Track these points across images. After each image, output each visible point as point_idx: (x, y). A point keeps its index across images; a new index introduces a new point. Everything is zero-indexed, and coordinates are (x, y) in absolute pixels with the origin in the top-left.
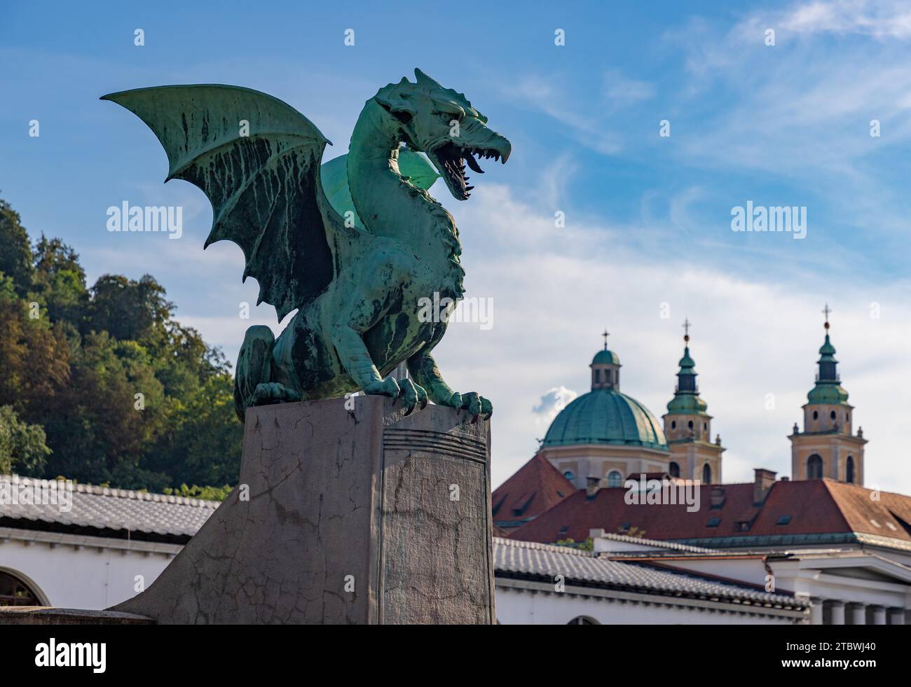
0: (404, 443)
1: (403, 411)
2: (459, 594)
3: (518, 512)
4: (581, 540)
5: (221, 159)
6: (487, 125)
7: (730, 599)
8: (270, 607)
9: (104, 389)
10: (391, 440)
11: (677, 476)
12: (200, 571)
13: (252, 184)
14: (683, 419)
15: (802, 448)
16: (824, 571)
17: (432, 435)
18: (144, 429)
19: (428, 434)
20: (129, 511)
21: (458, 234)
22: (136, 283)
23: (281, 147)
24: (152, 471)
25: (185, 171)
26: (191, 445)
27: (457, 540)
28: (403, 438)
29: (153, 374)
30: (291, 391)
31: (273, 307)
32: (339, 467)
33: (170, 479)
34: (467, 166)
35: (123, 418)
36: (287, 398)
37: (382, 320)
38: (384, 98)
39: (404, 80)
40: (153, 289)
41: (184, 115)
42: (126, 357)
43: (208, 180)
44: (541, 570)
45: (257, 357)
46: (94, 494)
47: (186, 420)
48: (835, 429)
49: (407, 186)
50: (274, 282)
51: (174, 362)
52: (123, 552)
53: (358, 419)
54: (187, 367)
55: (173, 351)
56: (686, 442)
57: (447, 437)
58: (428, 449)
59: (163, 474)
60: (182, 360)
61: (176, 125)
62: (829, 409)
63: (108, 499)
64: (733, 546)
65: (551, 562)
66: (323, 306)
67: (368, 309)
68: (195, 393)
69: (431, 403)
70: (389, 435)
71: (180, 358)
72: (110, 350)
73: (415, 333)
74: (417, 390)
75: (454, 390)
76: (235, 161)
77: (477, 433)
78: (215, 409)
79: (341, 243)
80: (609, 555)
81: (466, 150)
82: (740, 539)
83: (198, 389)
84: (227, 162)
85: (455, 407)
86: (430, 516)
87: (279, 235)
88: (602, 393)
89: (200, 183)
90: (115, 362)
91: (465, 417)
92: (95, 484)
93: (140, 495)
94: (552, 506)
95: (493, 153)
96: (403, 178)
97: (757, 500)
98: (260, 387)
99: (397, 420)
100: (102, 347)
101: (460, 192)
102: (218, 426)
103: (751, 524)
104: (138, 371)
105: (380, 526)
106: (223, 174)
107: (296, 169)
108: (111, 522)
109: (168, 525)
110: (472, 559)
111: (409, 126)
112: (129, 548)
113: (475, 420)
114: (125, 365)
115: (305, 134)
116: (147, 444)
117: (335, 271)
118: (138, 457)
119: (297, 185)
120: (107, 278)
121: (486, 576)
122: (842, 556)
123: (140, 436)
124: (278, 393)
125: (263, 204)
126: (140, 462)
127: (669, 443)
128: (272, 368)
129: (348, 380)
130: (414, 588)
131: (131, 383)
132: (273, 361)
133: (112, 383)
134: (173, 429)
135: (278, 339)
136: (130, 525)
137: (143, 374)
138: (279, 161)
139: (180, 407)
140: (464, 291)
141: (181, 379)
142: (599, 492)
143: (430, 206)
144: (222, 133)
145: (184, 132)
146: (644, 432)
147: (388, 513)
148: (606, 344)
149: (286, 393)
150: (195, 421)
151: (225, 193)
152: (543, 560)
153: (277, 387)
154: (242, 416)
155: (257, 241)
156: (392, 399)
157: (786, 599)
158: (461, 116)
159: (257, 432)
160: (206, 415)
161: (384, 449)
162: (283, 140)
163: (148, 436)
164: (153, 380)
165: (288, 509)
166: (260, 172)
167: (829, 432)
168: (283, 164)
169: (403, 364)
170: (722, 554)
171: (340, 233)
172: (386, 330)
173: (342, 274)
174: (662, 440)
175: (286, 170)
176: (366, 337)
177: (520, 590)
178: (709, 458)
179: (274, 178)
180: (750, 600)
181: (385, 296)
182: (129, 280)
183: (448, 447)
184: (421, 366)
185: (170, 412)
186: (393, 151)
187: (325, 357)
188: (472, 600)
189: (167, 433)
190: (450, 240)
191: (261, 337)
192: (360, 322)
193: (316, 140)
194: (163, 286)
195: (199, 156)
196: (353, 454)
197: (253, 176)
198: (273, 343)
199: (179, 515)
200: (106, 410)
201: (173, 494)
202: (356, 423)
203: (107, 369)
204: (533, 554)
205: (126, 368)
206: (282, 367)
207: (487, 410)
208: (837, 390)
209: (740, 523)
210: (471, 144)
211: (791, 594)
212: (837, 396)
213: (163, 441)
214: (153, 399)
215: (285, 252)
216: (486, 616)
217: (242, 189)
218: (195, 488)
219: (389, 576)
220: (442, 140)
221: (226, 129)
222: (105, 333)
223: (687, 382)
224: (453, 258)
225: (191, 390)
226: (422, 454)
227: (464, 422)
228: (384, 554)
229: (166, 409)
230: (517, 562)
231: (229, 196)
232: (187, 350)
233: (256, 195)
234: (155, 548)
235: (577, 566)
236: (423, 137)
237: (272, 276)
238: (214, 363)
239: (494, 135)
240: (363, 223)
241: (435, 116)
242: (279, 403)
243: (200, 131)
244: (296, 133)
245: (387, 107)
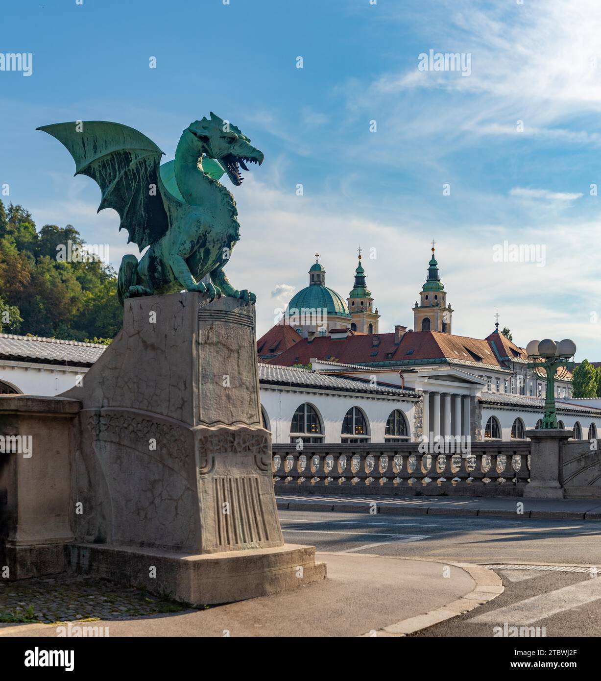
0: (209, 317)
1: (208, 300)
2: (241, 386)
3: (272, 351)
4: (306, 364)
5: (104, 163)
6: (250, 144)
7: (382, 393)
8: (141, 393)
9: (49, 287)
10: (203, 315)
11: (355, 330)
12: (104, 375)
13: (122, 177)
14: (358, 300)
15: (419, 315)
16: (430, 377)
17: (224, 312)
18: (72, 309)
19: (222, 312)
20: (66, 351)
21: (235, 204)
22: (63, 229)
23: (137, 156)
24: (77, 330)
25: (85, 170)
26: (97, 316)
27: (238, 358)
28: (209, 314)
29: (75, 278)
30: (148, 290)
31: (137, 244)
32: (175, 330)
33: (87, 334)
34: (240, 167)
35: (60, 302)
36: (146, 294)
37: (196, 251)
38: (193, 129)
39: (204, 118)
40: (73, 233)
41: (83, 139)
42: (60, 269)
43: (98, 175)
44: (284, 379)
45: (129, 272)
46: (47, 342)
47: (94, 303)
48: (437, 305)
49: (207, 178)
50: (136, 231)
51: (86, 272)
52: (64, 372)
53: (184, 305)
54: (93, 275)
55: (85, 266)
56: (360, 312)
57: (232, 313)
58: (222, 320)
59: (84, 332)
60: (90, 271)
61: (78, 144)
62: (434, 294)
63: (55, 344)
64: (384, 366)
65: (290, 375)
66: (163, 244)
67: (188, 246)
68: (98, 288)
69: (224, 296)
70: (201, 313)
71: (89, 270)
72: (51, 266)
73: (214, 258)
74: (215, 289)
75: (235, 289)
76: (112, 164)
77: (248, 311)
78: (110, 297)
79: (172, 210)
80: (319, 371)
81: (239, 157)
82: (387, 362)
83: (100, 286)
84: (108, 164)
85: (236, 297)
86: (224, 345)
87: (138, 205)
88: (316, 287)
89: (93, 176)
90: (54, 272)
91: (242, 303)
92: (47, 337)
93: (71, 342)
94: (290, 347)
95: (253, 159)
96: (205, 173)
97: (396, 342)
98: (131, 288)
99: (205, 305)
100: (47, 264)
101: (236, 181)
102: (112, 306)
103: (393, 354)
104: (67, 277)
105: (198, 350)
106: (106, 171)
107: (146, 168)
108: (57, 356)
109: (87, 358)
110: (247, 368)
111: (207, 144)
112: (67, 370)
113: (247, 305)
114: (60, 274)
115: (150, 149)
116: (74, 316)
117: (169, 225)
118: (70, 323)
119: (147, 177)
120: (47, 227)
121: (255, 377)
122: (439, 370)
123: (70, 312)
124: (141, 291)
125: (129, 188)
126: (71, 325)
127: (351, 313)
128: (137, 277)
129: (179, 284)
130: (217, 383)
131: (64, 284)
132: (137, 274)
133: (53, 284)
134: (87, 308)
135: (140, 262)
136: (67, 358)
137: (70, 279)
138: (136, 164)
139: (91, 296)
140: (240, 235)
141: (90, 281)
142: (314, 339)
143: (220, 189)
144: (104, 148)
145: (83, 148)
146: (338, 308)
147: (202, 344)
148: (317, 261)
149: (145, 291)
150: (99, 304)
151: (108, 182)
152: (285, 374)
153: (140, 288)
154: (122, 303)
155: (126, 208)
156: (202, 294)
157: (411, 392)
158: (236, 139)
159: (131, 311)
160: (105, 300)
161: (199, 320)
162: (139, 152)
163: (74, 312)
164: (75, 282)
165: (149, 343)
166: (126, 171)
167: (433, 306)
168: (139, 166)
169: (208, 275)
170: (378, 370)
171: (171, 204)
172: (198, 257)
173: (173, 227)
174: (347, 312)
175: (140, 169)
176: (187, 261)
177: (274, 390)
178: (372, 321)
179: (134, 174)
180: (392, 393)
181: (197, 238)
182: (60, 228)
183: (233, 319)
184: (217, 276)
185: (85, 299)
186: (199, 158)
187: (166, 271)
188: (247, 389)
189: (84, 310)
190: (231, 208)
191: (130, 261)
192: (184, 252)
193: (156, 152)
194: (78, 231)
195: (93, 161)
196: (182, 323)
197: (122, 172)
198: (137, 264)
199: (93, 353)
200: (51, 298)
201: (90, 342)
202: (184, 306)
203: (50, 276)
204: (280, 371)
205: (61, 276)
206: (143, 277)
207: (254, 299)
208: (438, 284)
209: (388, 354)
210: (241, 155)
211: (413, 390)
212: (438, 287)
213: (82, 314)
214: (76, 292)
215: (142, 214)
216: (255, 397)
217: (117, 180)
218: (101, 339)
219: (203, 377)
220: (226, 153)
221: (106, 146)
222: (48, 257)
223: (360, 281)
224: (233, 217)
225: (96, 287)
226: (219, 323)
227: (241, 305)
228: (200, 365)
229: (83, 297)
230: (272, 376)
231: (110, 183)
232: (93, 266)
233: (124, 183)
234: (81, 370)
235: (303, 377)
236: (215, 150)
237: (135, 228)
238: (108, 273)
239: (254, 149)
240: (184, 198)
241: (221, 139)
242: (142, 296)
243: (92, 148)
244: (146, 148)
245: (195, 134)
